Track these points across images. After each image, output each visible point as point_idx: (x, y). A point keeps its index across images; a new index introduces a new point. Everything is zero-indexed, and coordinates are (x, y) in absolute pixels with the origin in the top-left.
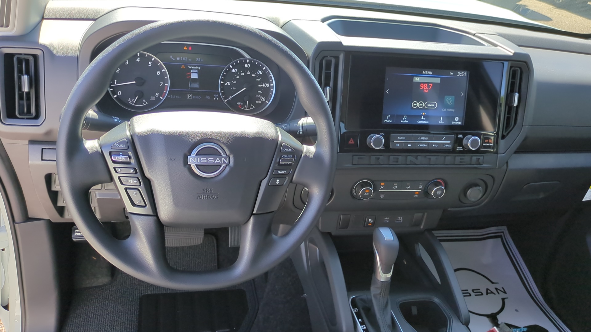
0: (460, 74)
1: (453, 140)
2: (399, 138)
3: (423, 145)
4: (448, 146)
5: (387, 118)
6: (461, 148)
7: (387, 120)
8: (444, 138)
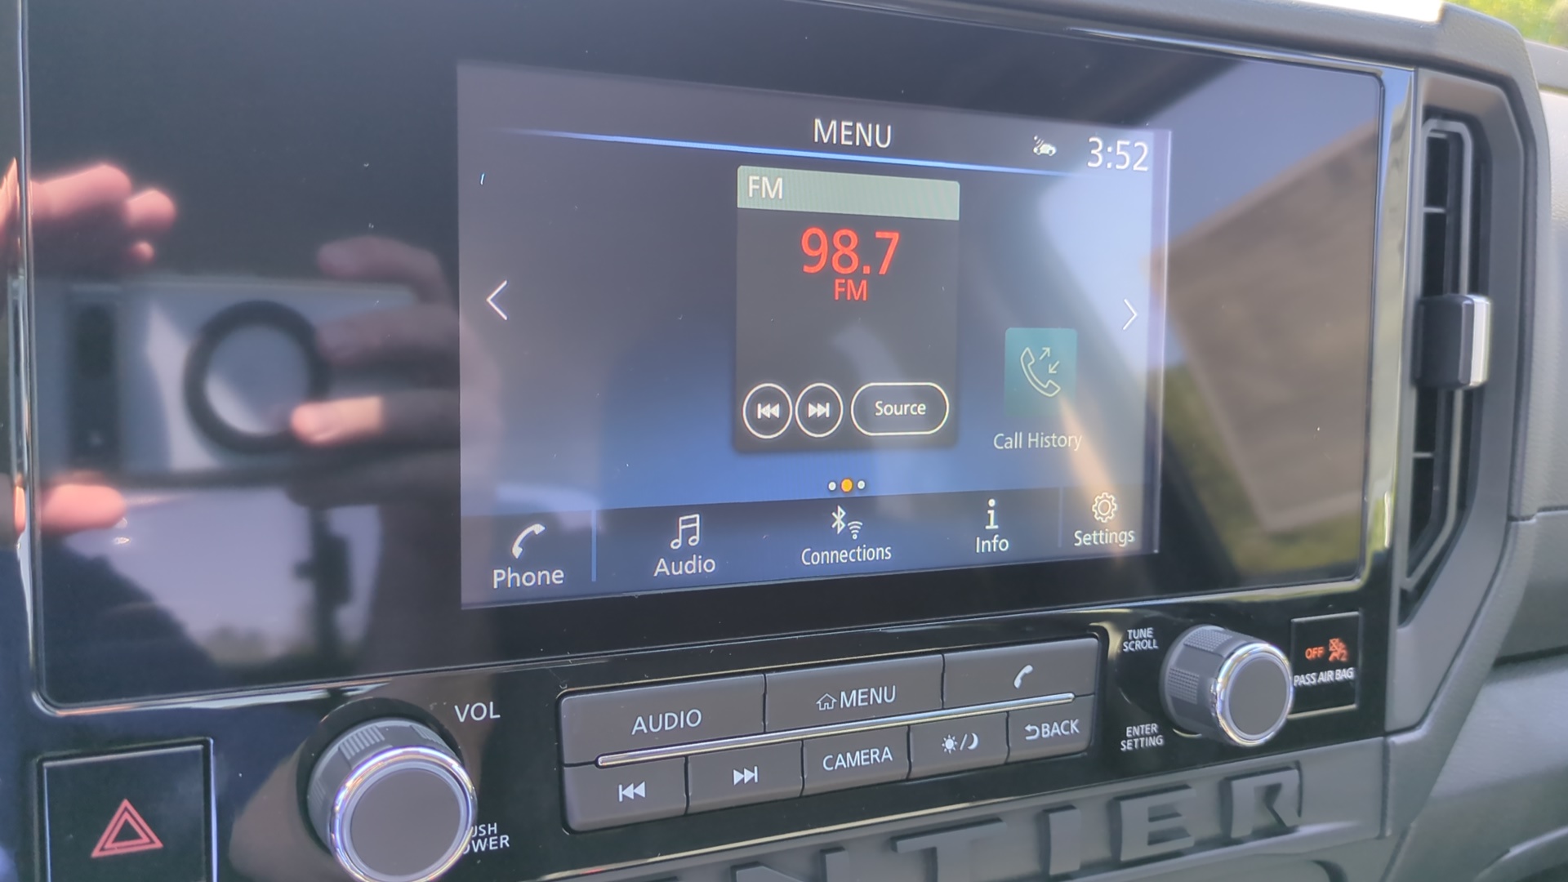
0: (1103, 151)
1: (1088, 679)
2: (640, 725)
3: (860, 758)
4: (1057, 729)
5: (517, 551)
6: (1154, 727)
7: (520, 566)
8: (1028, 669)
